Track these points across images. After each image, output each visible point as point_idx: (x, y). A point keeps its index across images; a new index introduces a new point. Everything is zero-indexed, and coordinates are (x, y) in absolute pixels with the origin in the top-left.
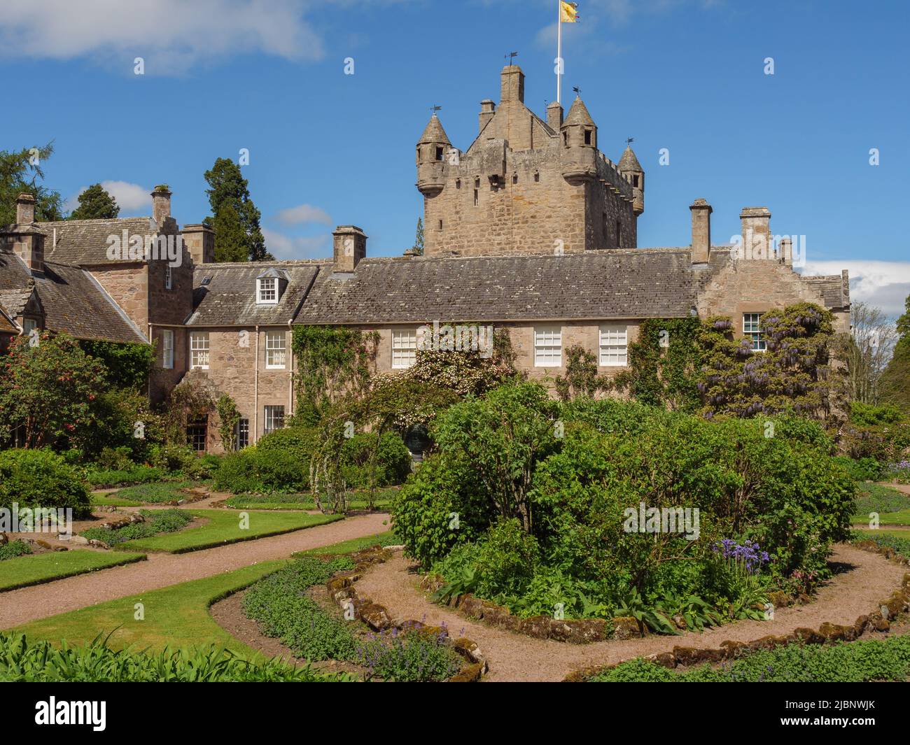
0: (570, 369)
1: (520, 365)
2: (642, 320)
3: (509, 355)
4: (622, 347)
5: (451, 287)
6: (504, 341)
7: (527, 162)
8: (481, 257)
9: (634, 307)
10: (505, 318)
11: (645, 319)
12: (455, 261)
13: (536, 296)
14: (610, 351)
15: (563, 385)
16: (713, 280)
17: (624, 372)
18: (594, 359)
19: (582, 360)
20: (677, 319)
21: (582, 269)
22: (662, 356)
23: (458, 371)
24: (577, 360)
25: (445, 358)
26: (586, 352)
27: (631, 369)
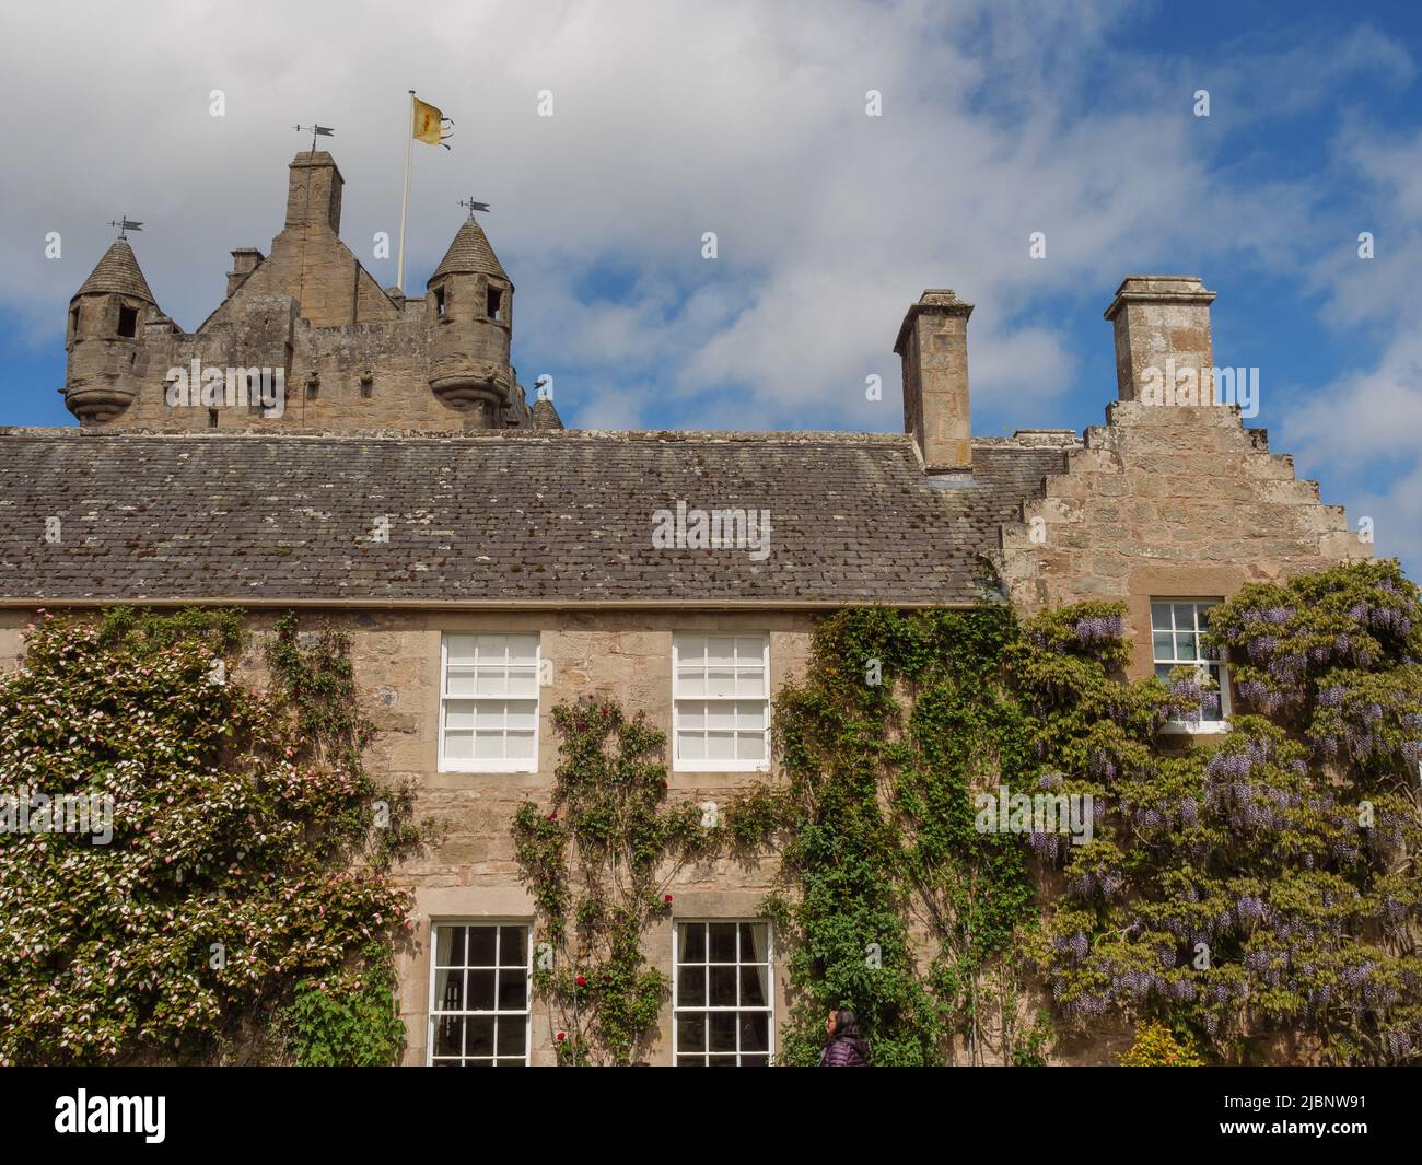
0: (569, 779)
1: (387, 763)
2: (828, 613)
3: (345, 730)
4: (753, 706)
5: (142, 509)
6: (331, 676)
7: (346, 353)
8: (249, 434)
9: (784, 576)
10: (337, 596)
11: (835, 610)
12: (160, 442)
13: (443, 540)
14: (710, 722)
15: (542, 838)
16: (1051, 490)
17: (764, 791)
18: (658, 743)
19: (612, 747)
20: (946, 610)
21: (586, 475)
22: (893, 737)
23: (148, 779)
24: (592, 748)
25: (102, 730)
26: (629, 720)
27: (786, 781)
